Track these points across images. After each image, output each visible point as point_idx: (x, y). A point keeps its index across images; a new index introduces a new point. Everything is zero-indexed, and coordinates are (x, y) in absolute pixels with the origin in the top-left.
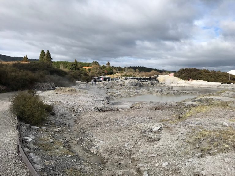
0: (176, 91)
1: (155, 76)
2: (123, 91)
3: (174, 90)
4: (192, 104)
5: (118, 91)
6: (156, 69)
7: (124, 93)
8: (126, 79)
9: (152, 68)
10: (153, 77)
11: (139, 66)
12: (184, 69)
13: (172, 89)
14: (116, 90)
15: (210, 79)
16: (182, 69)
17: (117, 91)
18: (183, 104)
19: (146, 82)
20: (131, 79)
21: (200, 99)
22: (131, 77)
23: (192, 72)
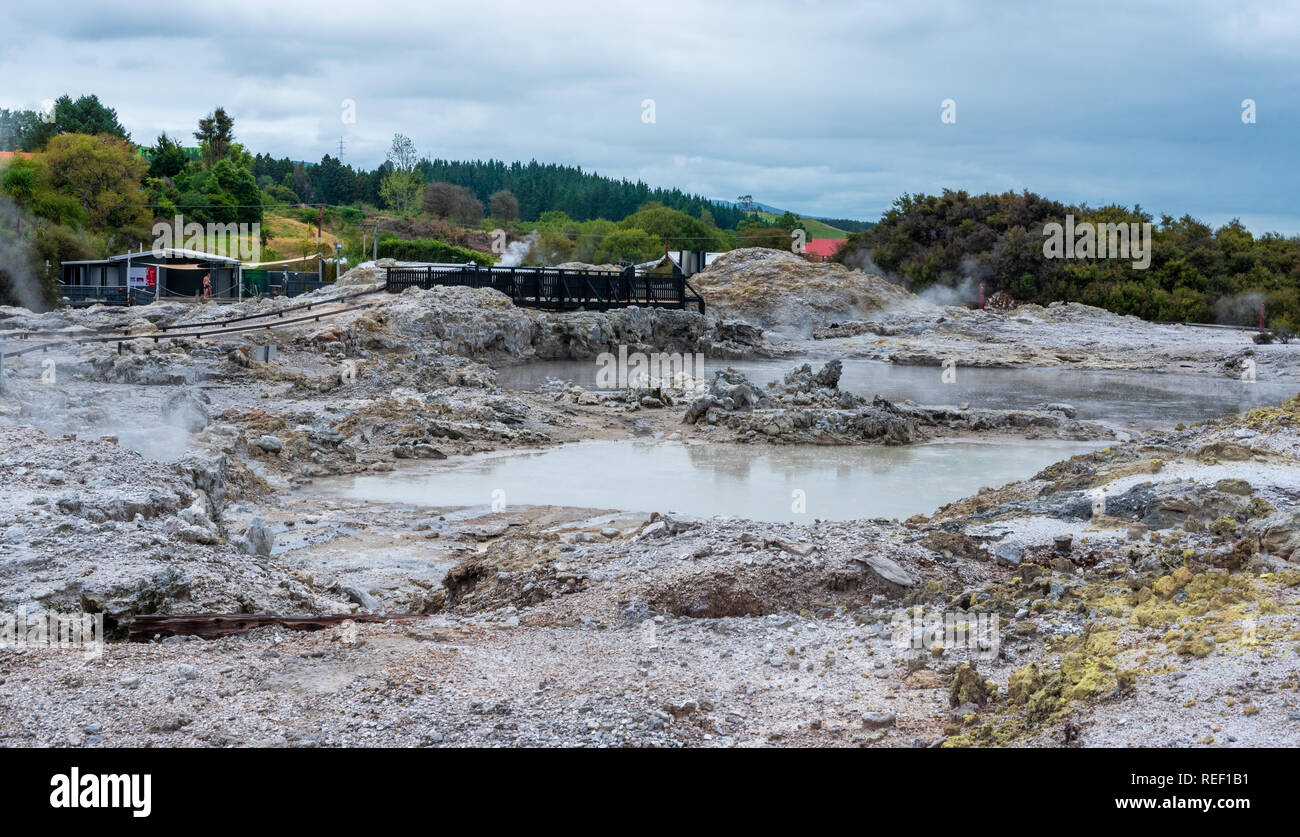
0: (876, 403)
1: (674, 256)
2: (364, 403)
3: (856, 394)
4: (1064, 545)
5: (316, 406)
6: (677, 193)
7: (380, 421)
8: (396, 283)
9: (642, 187)
10: (654, 263)
11: (525, 163)
12: (932, 201)
13: (833, 384)
14: (289, 394)
15: (1160, 293)
16: (919, 199)
17: (301, 407)
18: (979, 539)
19: (597, 314)
20: (449, 279)
21: (1135, 490)
22: (439, 267)
23: (1002, 228)
